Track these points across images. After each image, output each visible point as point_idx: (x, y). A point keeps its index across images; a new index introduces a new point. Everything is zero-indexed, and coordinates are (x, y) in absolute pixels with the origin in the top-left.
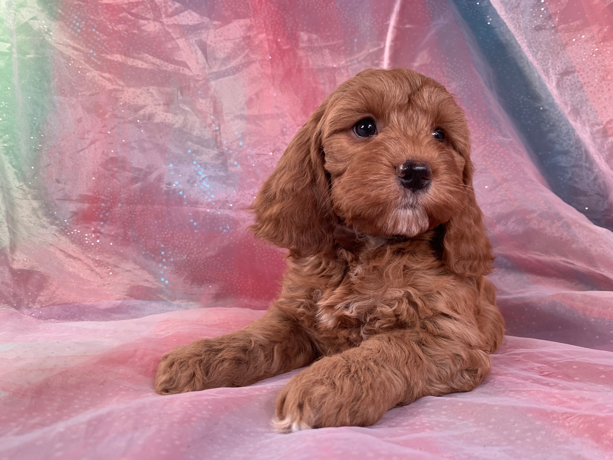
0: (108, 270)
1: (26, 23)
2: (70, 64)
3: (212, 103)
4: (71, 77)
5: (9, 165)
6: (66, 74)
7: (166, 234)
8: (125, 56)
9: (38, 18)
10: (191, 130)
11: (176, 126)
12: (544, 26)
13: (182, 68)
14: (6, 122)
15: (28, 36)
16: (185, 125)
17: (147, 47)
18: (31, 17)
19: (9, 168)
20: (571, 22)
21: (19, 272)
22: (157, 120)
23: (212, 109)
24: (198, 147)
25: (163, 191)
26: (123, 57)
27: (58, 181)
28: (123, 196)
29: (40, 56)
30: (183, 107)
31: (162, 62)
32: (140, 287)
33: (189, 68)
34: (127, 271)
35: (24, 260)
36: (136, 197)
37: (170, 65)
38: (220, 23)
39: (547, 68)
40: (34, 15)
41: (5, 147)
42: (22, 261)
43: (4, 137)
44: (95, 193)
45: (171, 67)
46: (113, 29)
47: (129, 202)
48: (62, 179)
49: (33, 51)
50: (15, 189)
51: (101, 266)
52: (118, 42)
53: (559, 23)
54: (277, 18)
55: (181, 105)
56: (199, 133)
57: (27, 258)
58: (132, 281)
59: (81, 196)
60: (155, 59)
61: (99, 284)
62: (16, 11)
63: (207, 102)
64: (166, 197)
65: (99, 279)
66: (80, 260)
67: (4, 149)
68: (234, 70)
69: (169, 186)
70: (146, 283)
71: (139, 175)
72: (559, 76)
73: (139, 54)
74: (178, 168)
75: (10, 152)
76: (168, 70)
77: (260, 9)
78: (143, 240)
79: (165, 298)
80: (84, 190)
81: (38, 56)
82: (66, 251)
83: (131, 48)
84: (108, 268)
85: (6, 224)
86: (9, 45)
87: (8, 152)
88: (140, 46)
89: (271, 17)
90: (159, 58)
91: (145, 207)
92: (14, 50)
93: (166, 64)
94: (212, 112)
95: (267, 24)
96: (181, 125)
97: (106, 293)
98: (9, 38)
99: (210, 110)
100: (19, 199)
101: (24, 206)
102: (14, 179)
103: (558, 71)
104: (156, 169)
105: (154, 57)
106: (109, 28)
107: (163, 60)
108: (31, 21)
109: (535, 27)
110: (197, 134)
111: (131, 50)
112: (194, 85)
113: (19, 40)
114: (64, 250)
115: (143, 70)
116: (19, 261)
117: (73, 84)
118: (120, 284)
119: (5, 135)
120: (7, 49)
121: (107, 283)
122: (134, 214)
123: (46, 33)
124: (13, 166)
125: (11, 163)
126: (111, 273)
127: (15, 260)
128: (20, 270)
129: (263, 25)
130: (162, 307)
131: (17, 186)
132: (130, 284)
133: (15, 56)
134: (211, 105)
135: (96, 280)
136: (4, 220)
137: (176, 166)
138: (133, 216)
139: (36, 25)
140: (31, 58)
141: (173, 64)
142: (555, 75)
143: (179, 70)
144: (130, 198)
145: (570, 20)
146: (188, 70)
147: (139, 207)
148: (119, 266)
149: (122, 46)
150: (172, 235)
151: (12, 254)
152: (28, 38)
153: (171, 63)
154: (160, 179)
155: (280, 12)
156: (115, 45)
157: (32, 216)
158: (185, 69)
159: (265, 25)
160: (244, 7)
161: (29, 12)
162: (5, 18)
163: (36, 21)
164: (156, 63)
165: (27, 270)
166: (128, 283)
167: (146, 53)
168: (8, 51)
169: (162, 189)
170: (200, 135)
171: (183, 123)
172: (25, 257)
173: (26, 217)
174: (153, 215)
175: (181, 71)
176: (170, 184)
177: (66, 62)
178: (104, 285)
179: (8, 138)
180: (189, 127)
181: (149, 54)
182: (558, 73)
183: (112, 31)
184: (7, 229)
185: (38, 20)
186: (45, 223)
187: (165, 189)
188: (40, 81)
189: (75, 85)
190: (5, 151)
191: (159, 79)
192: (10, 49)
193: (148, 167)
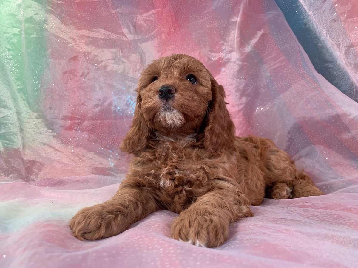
0: (79, 158)
1: (31, 17)
2: (59, 41)
3: (139, 56)
4: (59, 48)
5: (21, 99)
6: (56, 47)
7: (114, 137)
8: (88, 30)
9: (39, 14)
10: (127, 73)
11: (119, 72)
12: (338, 19)
13: (122, 36)
14: (18, 74)
15: (32, 24)
16: (124, 71)
17: (101, 25)
18: (35, 13)
19: (20, 101)
20: (354, 17)
21: (28, 162)
22: (109, 69)
23: (140, 60)
24: (132, 84)
25: (113, 111)
26: (87, 31)
27: (50, 108)
28: (89, 115)
29: (40, 36)
30: (123, 60)
31: (110, 33)
32: (98, 168)
33: (126, 36)
34: (90, 159)
35: (30, 155)
36: (97, 116)
37: (115, 35)
38: (143, 11)
39: (339, 43)
40: (36, 12)
41: (18, 88)
42: (29, 155)
43: (17, 83)
44: (72, 114)
45: (115, 36)
46: (81, 16)
47: (93, 119)
48: (53, 107)
49: (35, 33)
50: (25, 112)
51: (75, 156)
52: (84, 23)
53: (347, 18)
54: (177, 9)
55: (122, 59)
56: (132, 75)
57: (32, 154)
58: (93, 165)
59: (64, 116)
60: (106, 31)
61: (74, 166)
62: (25, 10)
63: (137, 56)
64: (114, 114)
65: (74, 163)
66: (62, 152)
67: (17, 90)
68: (153, 37)
69: (116, 108)
70: (101, 165)
71: (99, 103)
72: (347, 48)
73: (96, 29)
74: (120, 97)
75: (21, 91)
76: (113, 38)
77: (167, 4)
78: (100, 141)
79: (113, 173)
80: (66, 113)
81: (38, 36)
82: (55, 147)
83: (92, 26)
84: (79, 157)
85: (20, 134)
86: (19, 30)
87: (20, 92)
88: (97, 24)
89: (174, 8)
90: (108, 31)
91: (102, 121)
92: (23, 32)
93: (112, 34)
94: (139, 62)
95: (171, 12)
96: (122, 71)
97: (78, 172)
98: (19, 25)
99: (139, 61)
100: (28, 118)
101: (30, 122)
102: (24, 107)
103: (346, 45)
104: (108, 99)
105: (105, 30)
106: (79, 15)
107: (110, 32)
108: (34, 16)
109: (332, 20)
110: (131, 76)
111: (92, 27)
112: (129, 46)
113: (26, 27)
114: (53, 147)
115: (99, 39)
116: (28, 155)
117: (60, 52)
118: (86, 166)
119: (18, 81)
120: (18, 32)
121: (79, 165)
122: (95, 126)
123: (44, 23)
124: (23, 100)
125: (22, 97)
126: (80, 160)
127: (25, 154)
128: (28, 160)
129: (169, 13)
130: (110, 178)
131: (26, 111)
132: (91, 167)
133: (23, 36)
134: (139, 57)
135: (72, 164)
136: (19, 132)
137: (120, 96)
138: (95, 127)
139: (37, 18)
140: (34, 37)
141: (117, 34)
142: (344, 47)
143: (120, 38)
144: (94, 117)
145: (354, 16)
146: (125, 38)
147: (99, 121)
148: (85, 156)
149: (87, 25)
150: (117, 137)
151: (24, 151)
152: (32, 25)
153: (115, 34)
154: (110, 104)
155: (178, 5)
156: (83, 25)
157: (35, 128)
158: (124, 37)
159: (170, 12)
160: (158, 2)
161: (33, 11)
162: (16, 14)
163: (37, 16)
164: (107, 34)
165: (32, 160)
166: (90, 166)
167: (100, 28)
168: (19, 33)
169: (112, 110)
170: (133, 76)
171: (123, 70)
172: (30, 153)
173: (32, 129)
174: (106, 126)
175: (121, 39)
176: (116, 107)
177: (56, 39)
178: (77, 167)
179: (20, 83)
180: (126, 72)
181: (102, 29)
182: (346, 46)
183: (80, 17)
184: (20, 137)
185: (39, 15)
186: (42, 131)
187: (114, 110)
188: (40, 50)
189: (61, 52)
190: (18, 91)
191: (109, 43)
192: (20, 32)
193: (104, 98)
